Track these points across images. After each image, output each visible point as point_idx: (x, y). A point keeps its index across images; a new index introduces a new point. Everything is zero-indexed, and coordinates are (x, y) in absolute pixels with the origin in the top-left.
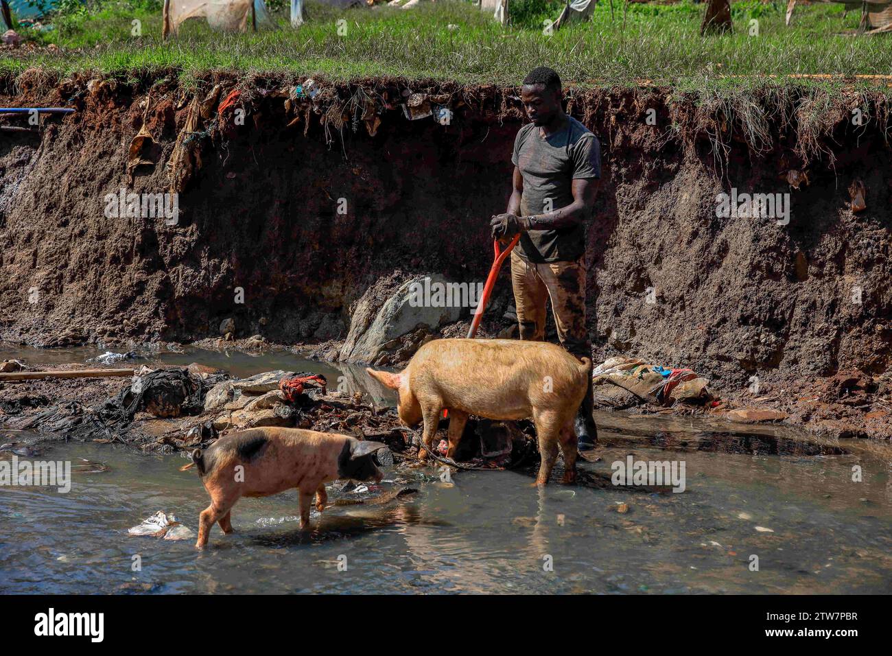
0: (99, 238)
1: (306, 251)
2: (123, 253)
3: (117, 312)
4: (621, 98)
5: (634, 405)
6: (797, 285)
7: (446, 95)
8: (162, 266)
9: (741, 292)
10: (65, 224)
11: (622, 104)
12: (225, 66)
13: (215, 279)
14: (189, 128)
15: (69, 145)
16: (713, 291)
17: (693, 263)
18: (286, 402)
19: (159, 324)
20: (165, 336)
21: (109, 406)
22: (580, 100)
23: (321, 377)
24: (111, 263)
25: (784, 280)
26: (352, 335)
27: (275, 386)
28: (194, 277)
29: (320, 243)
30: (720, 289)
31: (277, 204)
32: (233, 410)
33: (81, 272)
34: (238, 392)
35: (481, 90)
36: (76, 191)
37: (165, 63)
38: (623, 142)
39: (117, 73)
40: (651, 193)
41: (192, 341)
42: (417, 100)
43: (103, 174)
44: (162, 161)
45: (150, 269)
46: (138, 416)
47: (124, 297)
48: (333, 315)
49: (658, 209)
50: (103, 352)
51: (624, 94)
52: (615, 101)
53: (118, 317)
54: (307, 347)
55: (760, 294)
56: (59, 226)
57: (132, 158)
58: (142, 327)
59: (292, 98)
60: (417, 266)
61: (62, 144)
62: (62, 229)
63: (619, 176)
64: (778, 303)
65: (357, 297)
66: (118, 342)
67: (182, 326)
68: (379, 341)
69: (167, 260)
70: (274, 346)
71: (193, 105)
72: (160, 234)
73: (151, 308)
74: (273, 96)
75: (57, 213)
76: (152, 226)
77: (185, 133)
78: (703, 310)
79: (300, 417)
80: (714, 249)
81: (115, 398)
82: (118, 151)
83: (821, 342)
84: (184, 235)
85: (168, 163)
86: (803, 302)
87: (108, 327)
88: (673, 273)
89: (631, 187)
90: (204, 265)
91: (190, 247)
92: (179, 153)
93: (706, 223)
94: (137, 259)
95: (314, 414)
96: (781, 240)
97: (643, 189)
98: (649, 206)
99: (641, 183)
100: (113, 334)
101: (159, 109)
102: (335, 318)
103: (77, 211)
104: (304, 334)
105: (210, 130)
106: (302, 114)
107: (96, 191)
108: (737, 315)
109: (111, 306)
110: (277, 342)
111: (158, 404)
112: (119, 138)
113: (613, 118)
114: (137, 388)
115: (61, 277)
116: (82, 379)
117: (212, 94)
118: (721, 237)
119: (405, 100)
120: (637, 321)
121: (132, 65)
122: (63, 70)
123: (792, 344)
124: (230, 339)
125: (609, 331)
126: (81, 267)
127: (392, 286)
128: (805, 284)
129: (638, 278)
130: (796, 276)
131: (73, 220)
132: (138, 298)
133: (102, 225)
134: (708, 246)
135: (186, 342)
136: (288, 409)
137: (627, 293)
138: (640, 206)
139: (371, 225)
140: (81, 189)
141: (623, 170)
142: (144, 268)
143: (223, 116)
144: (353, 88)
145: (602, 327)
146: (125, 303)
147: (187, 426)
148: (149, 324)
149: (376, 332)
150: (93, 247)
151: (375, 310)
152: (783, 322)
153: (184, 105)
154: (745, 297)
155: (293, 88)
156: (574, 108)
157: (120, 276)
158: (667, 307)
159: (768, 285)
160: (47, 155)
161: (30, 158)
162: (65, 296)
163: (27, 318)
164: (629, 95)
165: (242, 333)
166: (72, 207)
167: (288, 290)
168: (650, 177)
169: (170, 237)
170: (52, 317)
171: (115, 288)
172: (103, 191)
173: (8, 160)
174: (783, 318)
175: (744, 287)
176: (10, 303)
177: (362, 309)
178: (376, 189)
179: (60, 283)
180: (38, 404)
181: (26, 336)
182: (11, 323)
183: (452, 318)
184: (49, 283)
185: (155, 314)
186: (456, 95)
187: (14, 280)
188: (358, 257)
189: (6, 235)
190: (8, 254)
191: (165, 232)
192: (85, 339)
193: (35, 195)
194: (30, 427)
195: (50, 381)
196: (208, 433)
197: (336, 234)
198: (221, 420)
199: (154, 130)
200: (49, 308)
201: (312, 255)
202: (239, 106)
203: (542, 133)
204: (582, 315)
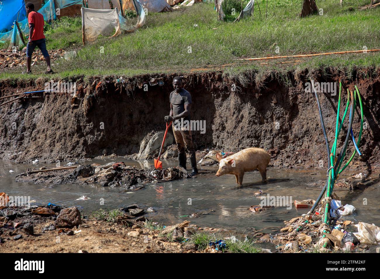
0: (64, 129)
1: (126, 127)
2: (72, 133)
3: (71, 151)
4: (212, 75)
5: (215, 163)
6: (262, 126)
7: (162, 78)
8: (84, 136)
9: (247, 129)
10: (54, 125)
11: (212, 76)
12: (97, 75)
13: (100, 138)
14: (88, 94)
15: (53, 101)
16: (240, 129)
17: (234, 122)
18: (114, 169)
19: (84, 153)
20: (86, 156)
21: (71, 175)
22: (200, 76)
23: (123, 162)
24: (69, 136)
25: (258, 124)
26: (140, 151)
27: (111, 166)
28: (93, 138)
29: (130, 124)
30: (242, 129)
31: (116, 114)
32: (102, 173)
33: (60, 139)
34: (103, 168)
35: (172, 75)
36: (56, 115)
37: (79, 74)
38: (213, 87)
39: (65, 78)
40: (224, 101)
41: (94, 157)
42: (153, 80)
43: (64, 109)
44: (81, 104)
45: (80, 137)
46: (78, 177)
47: (73, 146)
48: (136, 146)
49: (226, 106)
50: (68, 163)
51: (212, 73)
52: (210, 76)
53: (72, 152)
54: (129, 156)
55: (252, 129)
56: (52, 126)
57: (72, 104)
58: (79, 154)
59: (117, 83)
60: (159, 129)
61: (51, 101)
62: (53, 127)
63: (214, 97)
64: (257, 131)
65: (142, 140)
66: (72, 159)
67: (91, 153)
68: (148, 152)
69: (85, 134)
70: (119, 157)
71: (88, 87)
72: (82, 126)
73: (81, 148)
74: (111, 82)
75: (51, 122)
76: (80, 124)
77: (87, 96)
78: (238, 135)
79: (118, 173)
80: (240, 117)
81: (72, 173)
82: (68, 102)
83: (269, 141)
84: (89, 126)
85: (83, 105)
86: (264, 130)
87: (69, 155)
88: (230, 125)
89: (218, 100)
90: (96, 134)
91: (91, 129)
92: (85, 102)
93: (237, 110)
94: (76, 134)
95: (121, 172)
96: (256, 113)
97: (222, 100)
98: (223, 105)
99: (220, 99)
100: (71, 157)
101: (79, 89)
102: (137, 146)
103: (57, 121)
104: (128, 152)
105: (94, 94)
106: (119, 87)
107: (62, 115)
108: (246, 135)
109: (70, 149)
110: (120, 155)
111: (83, 174)
112: (68, 98)
113: (210, 81)
114: (78, 170)
115: (54, 142)
116: (63, 170)
117: (93, 83)
118: (241, 113)
119: (149, 80)
120: (223, 140)
121: (70, 76)
122: (49, 77)
123: (262, 143)
124: (105, 156)
125: (216, 143)
126: (60, 138)
127: (152, 135)
128: (264, 125)
129: (222, 127)
130: (261, 123)
131: (56, 124)
132: (77, 146)
133: (65, 125)
134: (238, 116)
135: (92, 158)
136: (114, 171)
137: (220, 131)
138: (221, 106)
139: (145, 118)
140: (58, 115)
141: (215, 95)
142: (78, 137)
143: (97, 90)
144: (134, 79)
145: (214, 142)
146: (74, 148)
147: (91, 179)
148: (81, 153)
149: (147, 150)
150: (63, 132)
151: (147, 143)
152: (259, 136)
153: (86, 87)
154: (248, 130)
155: (117, 80)
156: (199, 78)
157: (71, 140)
158: (229, 135)
159: (254, 126)
160: (46, 105)
161: (42, 106)
162: (56, 147)
163: (45, 155)
164: (214, 73)
165: (109, 154)
166: (55, 120)
167: (122, 139)
168: (222, 97)
169: (85, 127)
170: (53, 154)
171: (70, 144)
172: (64, 115)
173: (35, 107)
174: (259, 135)
175: (248, 127)
176: (40, 151)
177: (143, 143)
178: (145, 107)
179: (54, 143)
180: (52, 177)
181: (46, 160)
182: (41, 157)
183: (170, 144)
184: (51, 144)
185: (83, 150)
186: (164, 77)
187: (40, 144)
188: (142, 128)
189: (36, 130)
190: (38, 136)
191: (84, 126)
192: (63, 159)
193: (44, 117)
194: (51, 182)
195: (54, 171)
196: (95, 179)
197: (134, 121)
198: (98, 176)
199: (78, 95)
200: (52, 151)
201: (128, 128)
202: (102, 86)
203: (176, 93)
204: (191, 140)
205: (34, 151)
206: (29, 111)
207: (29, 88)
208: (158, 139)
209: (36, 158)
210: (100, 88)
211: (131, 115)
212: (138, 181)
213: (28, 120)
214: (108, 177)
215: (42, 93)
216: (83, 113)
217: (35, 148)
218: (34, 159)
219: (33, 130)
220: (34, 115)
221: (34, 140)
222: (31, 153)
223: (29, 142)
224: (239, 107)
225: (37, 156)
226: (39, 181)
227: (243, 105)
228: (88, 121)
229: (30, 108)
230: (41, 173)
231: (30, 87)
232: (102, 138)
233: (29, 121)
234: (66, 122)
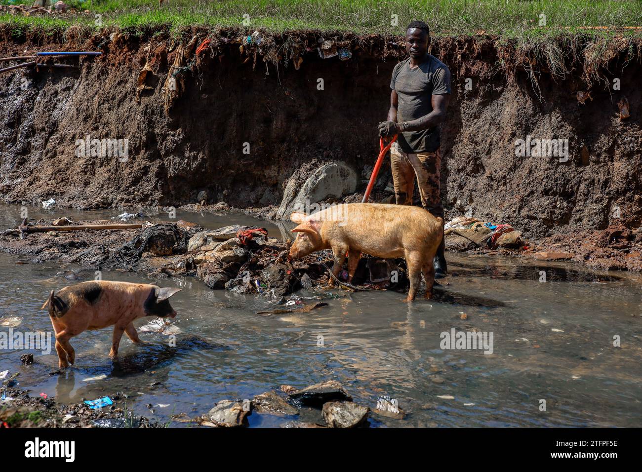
0: (118, 138)
1: (254, 146)
2: (134, 147)
3: (130, 186)
4: (465, 43)
5: (472, 248)
6: (582, 169)
7: (347, 42)
8: (160, 157)
9: (544, 174)
10: (96, 129)
11: (466, 47)
12: (200, 23)
13: (194, 165)
14: (176, 64)
15: (98, 76)
16: (525, 173)
17: (512, 154)
18: (242, 246)
19: (158, 195)
20: (162, 202)
21: (126, 248)
22: (437, 44)
23: (264, 229)
25: (573, 165)
26: (284, 202)
27: (234, 235)
28: (180, 163)
29: (263, 141)
30: (530, 172)
31: (234, 115)
32: (207, 251)
33: (107, 160)
34: (210, 239)
35: (370, 38)
36: (103, 107)
37: (161, 21)
38: (466, 72)
39: (129, 28)
40: (485, 107)
41: (181, 205)
42: (327, 45)
43: (120, 95)
44: (159, 87)
45: (152, 158)
46: (145, 254)
47: (135, 177)
48: (272, 189)
49: (489, 118)
50: (122, 213)
51: (467, 40)
52: (461, 45)
53: (131, 190)
54: (255, 210)
55: (557, 175)
56: (92, 130)
57: (139, 85)
58: (147, 196)
59: (245, 44)
60: (327, 157)
61: (94, 76)
62: (95, 132)
63: (463, 96)
64: (569, 181)
65: (288, 177)
66: (131, 206)
67: (172, 196)
69: (163, 152)
70: (233, 209)
71: (179, 49)
72: (158, 135)
73: (153, 184)
74: (232, 43)
75: (91, 122)
76: (153, 130)
77: (174, 68)
78: (518, 185)
79: (250, 255)
81: (130, 242)
82: (130, 80)
83: (598, 207)
84: (174, 136)
85: (163, 88)
86: (586, 180)
87: (125, 197)
88: (498, 161)
89: (471, 103)
90: (187, 156)
91: (177, 144)
92: (170, 81)
93: (521, 127)
94: (143, 151)
95: (260, 253)
96: (571, 139)
97: (479, 104)
98: (483, 116)
99: (478, 101)
100: (128, 201)
101: (157, 52)
102: (274, 191)
103: (104, 120)
104: (253, 201)
105: (190, 66)
106: (251, 55)
107: (116, 107)
108: (541, 189)
109: (126, 183)
110: (236, 207)
111: (158, 247)
112: (131, 72)
113: (459, 56)
114: (144, 236)
115: (94, 164)
116: (109, 230)
117: (192, 41)
118: (531, 136)
119: (319, 45)
120: (474, 193)
121: (139, 23)
122: (95, 26)
123: (578, 208)
124: (204, 204)
125: (455, 200)
127: (311, 169)
128: (588, 168)
129: (475, 164)
130: (581, 162)
131: (102, 126)
132: (144, 178)
133: (121, 129)
135: (175, 207)
136: (242, 250)
137: (467, 174)
138: (477, 116)
139: (297, 129)
140: (107, 105)
141: (466, 92)
142: (148, 158)
143: (199, 56)
144: (285, 37)
145: (450, 197)
146: (136, 181)
147: (177, 261)
148: (151, 194)
149: (300, 200)
151: (299, 186)
152: (572, 193)
153: (174, 50)
154: (547, 177)
155: (245, 37)
156: (433, 49)
157: (132, 163)
158: (494, 184)
159: (563, 169)
160: (84, 83)
161: (73, 85)
162: (97, 176)
163: (73, 191)
164: (470, 41)
165: (212, 201)
166: (101, 117)
167: (242, 172)
168: (484, 97)
169: (164, 137)
170: (89, 190)
171: (129, 171)
172: (121, 107)
173: (59, 86)
174: (572, 191)
175: (546, 170)
176: (62, 181)
177: (291, 184)
178: (300, 105)
179: (93, 168)
180: (80, 246)
181: (72, 202)
182: (62, 193)
183: (351, 191)
184: (87, 167)
185: (156, 188)
186: (353, 42)
187: (63, 165)
188: (288, 151)
189: (58, 136)
190: (60, 148)
191: (162, 134)
192: (110, 204)
193: (77, 109)
194: (75, 261)
195: (88, 231)
196: (191, 266)
197: (274, 135)
198: (198, 257)
199: (153, 66)
200: (87, 184)
201: (258, 149)
202: (210, 49)
203: (411, 66)
204: (438, 188)
205: (50, 180)
206: (45, 94)
207: (49, 46)
208: (325, 179)
209: (52, 195)
210: (207, 52)
211: (268, 121)
212: (303, 283)
213: (41, 112)
214: (225, 264)
215: (75, 58)
216: (162, 106)
217: (52, 174)
218: (46, 196)
219: (51, 134)
220: (56, 104)
221: (52, 157)
222: (41, 182)
223: (40, 159)
224: (527, 121)
225: (54, 191)
226: (46, 254)
227: (537, 117)
228: (173, 126)
229: (50, 88)
230: (54, 233)
231: (53, 45)
232: (200, 166)
233: (44, 116)
234: (124, 123)
